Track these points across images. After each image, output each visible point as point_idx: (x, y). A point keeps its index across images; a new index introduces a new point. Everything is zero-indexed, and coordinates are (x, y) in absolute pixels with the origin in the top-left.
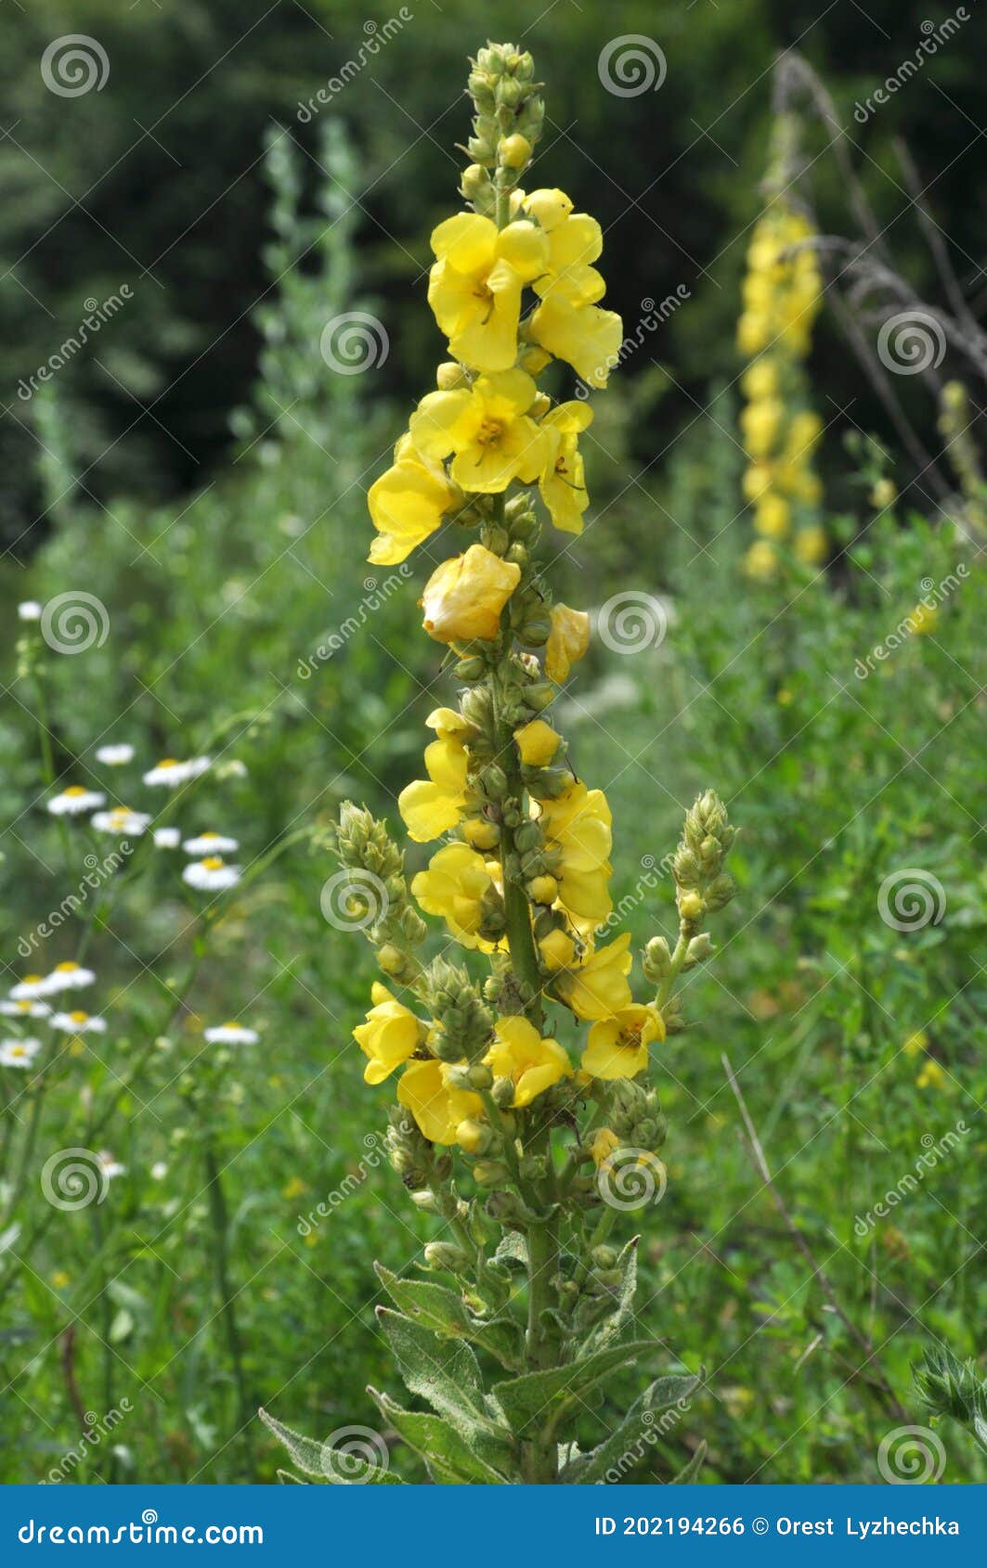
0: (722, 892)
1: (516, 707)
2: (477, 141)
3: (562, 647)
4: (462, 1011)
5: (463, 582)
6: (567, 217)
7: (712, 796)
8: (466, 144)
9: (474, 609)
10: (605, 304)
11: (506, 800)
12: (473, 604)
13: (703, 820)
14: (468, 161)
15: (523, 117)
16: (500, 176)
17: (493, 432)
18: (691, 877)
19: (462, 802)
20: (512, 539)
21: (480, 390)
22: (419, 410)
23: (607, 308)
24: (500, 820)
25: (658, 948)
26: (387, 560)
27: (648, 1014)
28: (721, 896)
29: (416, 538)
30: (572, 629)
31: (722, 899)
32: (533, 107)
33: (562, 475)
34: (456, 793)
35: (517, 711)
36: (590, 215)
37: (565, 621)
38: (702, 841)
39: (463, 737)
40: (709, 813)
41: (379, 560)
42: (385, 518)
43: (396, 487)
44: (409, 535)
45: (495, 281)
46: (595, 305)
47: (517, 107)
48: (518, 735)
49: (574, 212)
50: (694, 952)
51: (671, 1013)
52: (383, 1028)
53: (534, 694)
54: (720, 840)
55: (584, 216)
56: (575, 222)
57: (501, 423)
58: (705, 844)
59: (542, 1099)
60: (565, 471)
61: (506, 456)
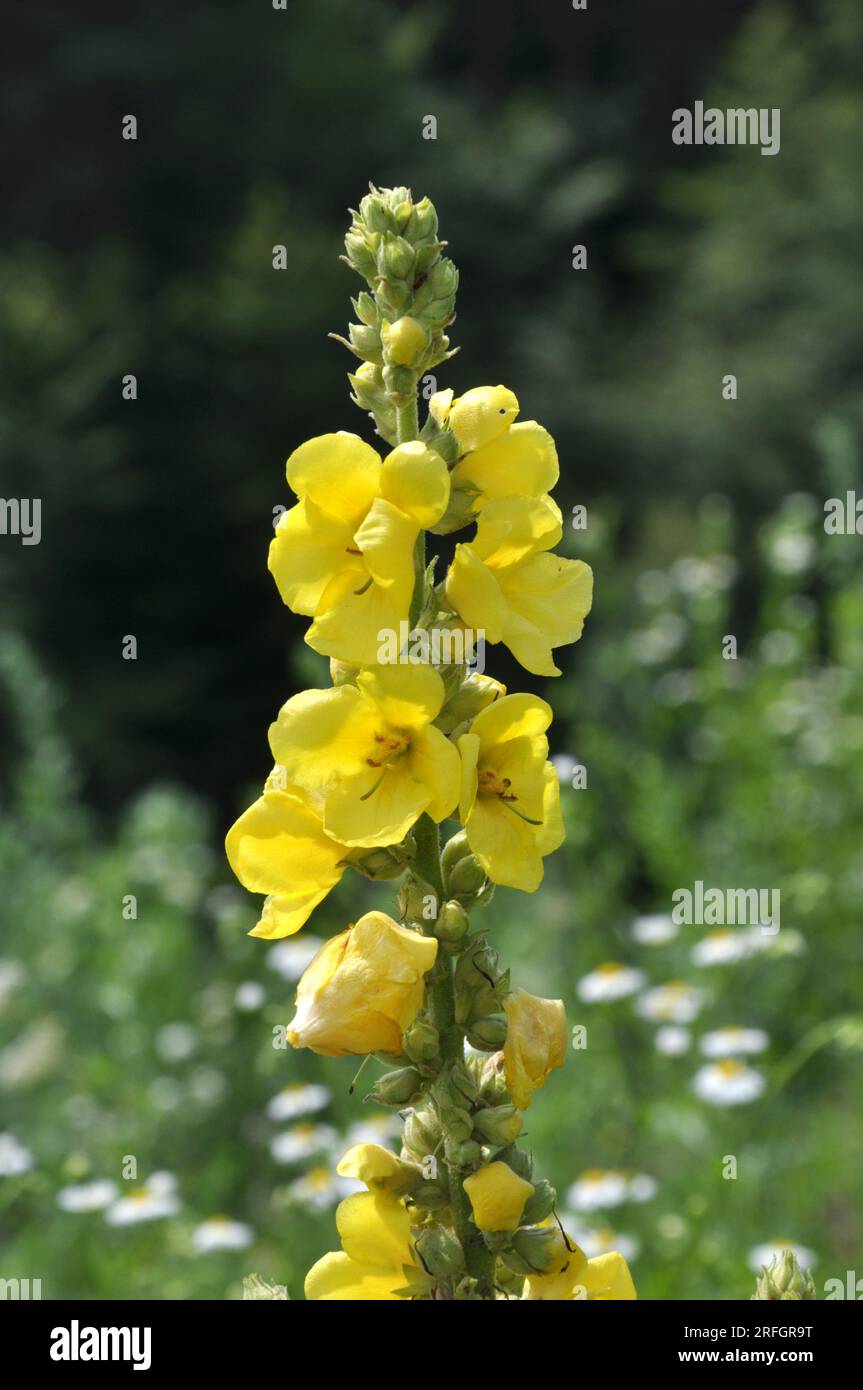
1: (462, 1143)
2: (359, 329)
3: (518, 1056)
5: (343, 971)
6: (508, 428)
8: (346, 333)
9: (360, 1011)
10: (562, 551)
11: (458, 1281)
12: (359, 1002)
14: (354, 363)
15: (424, 289)
16: (386, 376)
17: (393, 747)
19: (402, 1282)
20: (445, 898)
21: (367, 686)
22: (279, 719)
23: (568, 556)
26: (268, 933)
29: (306, 899)
30: (536, 1027)
32: (436, 275)
33: (510, 803)
35: (463, 1149)
36: (539, 424)
37: (523, 1017)
39: (397, 1186)
41: (261, 933)
42: (256, 873)
43: (264, 830)
44: (295, 895)
45: (367, 532)
46: (552, 551)
47: (412, 279)
48: (468, 1184)
49: (519, 419)
53: (491, 1122)
55: (531, 425)
56: (518, 433)
57: (406, 732)
60: (513, 798)
61: (418, 782)
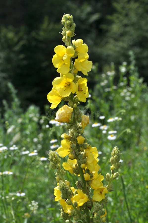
0: (119, 165)
1: (76, 133)
2: (63, 32)
3: (83, 122)
4: (65, 190)
7: (116, 148)
8: (61, 32)
9: (64, 117)
10: (89, 60)
11: (76, 150)
13: (114, 152)
14: (63, 36)
15: (71, 27)
16: (67, 38)
18: (113, 162)
19: (69, 150)
20: (74, 103)
21: (64, 77)
23: (89, 61)
24: (75, 153)
25: (108, 175)
26: (52, 108)
27: (104, 188)
28: (118, 166)
29: (57, 103)
30: (85, 119)
31: (119, 166)
32: (73, 25)
34: (68, 149)
38: (114, 156)
39: (68, 139)
40: (116, 151)
42: (51, 100)
43: (52, 95)
45: (64, 57)
46: (87, 60)
47: (70, 25)
48: (77, 138)
49: (83, 43)
50: (115, 176)
51: (110, 187)
52: (57, 191)
53: (80, 131)
54: (118, 156)
55: (85, 44)
56: (83, 45)
57: (69, 82)
58: (115, 157)
59: (86, 204)
60: (83, 91)
61: (71, 89)
